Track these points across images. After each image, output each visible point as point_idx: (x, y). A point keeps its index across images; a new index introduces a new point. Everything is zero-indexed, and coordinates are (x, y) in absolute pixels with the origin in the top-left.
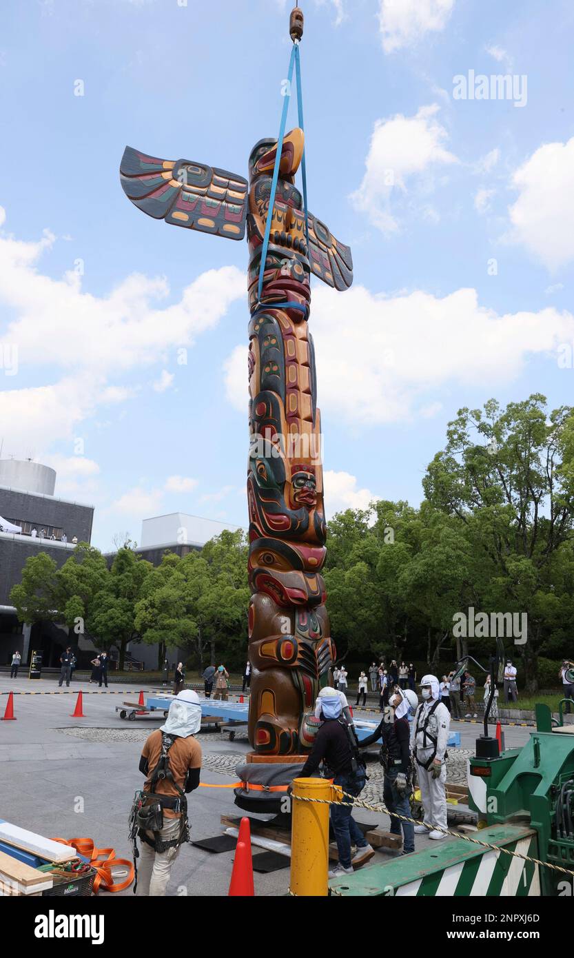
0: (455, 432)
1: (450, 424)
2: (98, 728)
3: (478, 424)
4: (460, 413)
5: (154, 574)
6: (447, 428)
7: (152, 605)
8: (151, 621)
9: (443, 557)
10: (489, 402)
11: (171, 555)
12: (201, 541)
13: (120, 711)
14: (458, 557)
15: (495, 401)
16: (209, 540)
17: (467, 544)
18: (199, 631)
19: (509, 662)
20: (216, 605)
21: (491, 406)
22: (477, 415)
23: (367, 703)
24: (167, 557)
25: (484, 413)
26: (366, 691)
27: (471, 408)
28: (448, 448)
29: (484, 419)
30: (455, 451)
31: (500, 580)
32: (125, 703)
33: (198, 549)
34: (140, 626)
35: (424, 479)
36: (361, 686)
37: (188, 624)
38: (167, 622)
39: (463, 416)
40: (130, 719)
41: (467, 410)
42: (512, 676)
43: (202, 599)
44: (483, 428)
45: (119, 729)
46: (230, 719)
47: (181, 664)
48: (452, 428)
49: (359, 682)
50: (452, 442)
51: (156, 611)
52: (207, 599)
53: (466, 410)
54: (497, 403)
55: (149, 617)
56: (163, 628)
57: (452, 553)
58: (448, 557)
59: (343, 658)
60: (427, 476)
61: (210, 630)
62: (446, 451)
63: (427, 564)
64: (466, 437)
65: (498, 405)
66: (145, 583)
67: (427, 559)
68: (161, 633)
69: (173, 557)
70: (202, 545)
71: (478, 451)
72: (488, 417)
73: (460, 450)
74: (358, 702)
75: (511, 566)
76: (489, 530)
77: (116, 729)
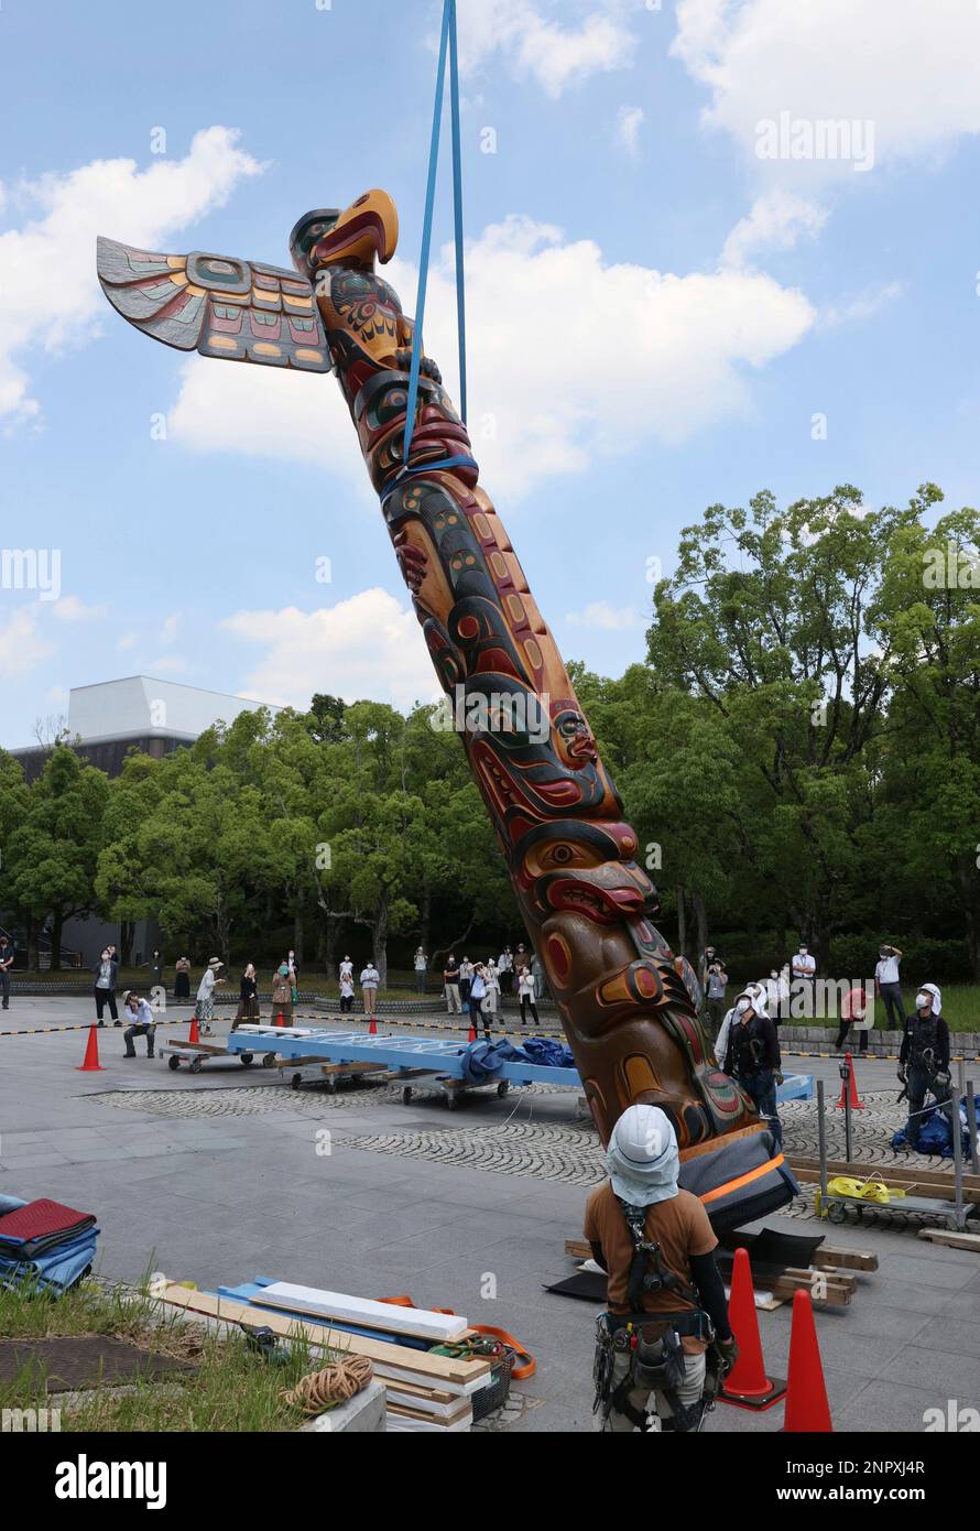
0: (694, 546)
1: (685, 532)
2: (156, 1091)
3: (738, 534)
4: (709, 514)
5: (126, 795)
6: (681, 539)
7: (133, 852)
8: (127, 882)
9: (698, 771)
10: (759, 496)
11: (140, 756)
12: (193, 729)
13: (168, 1057)
14: (723, 770)
15: (769, 495)
16: (208, 728)
17: (735, 748)
18: (220, 899)
19: (803, 947)
20: (250, 850)
21: (761, 504)
22: (738, 520)
23: (540, 1019)
24: (133, 761)
25: (750, 515)
26: (533, 1001)
27: (729, 506)
28: (680, 574)
29: (750, 526)
30: (691, 580)
31: (791, 809)
32: (171, 1042)
33: (188, 743)
34: (106, 892)
35: (649, 631)
36: (523, 991)
37: (201, 886)
38: (161, 883)
39: (714, 520)
40: (190, 1071)
41: (722, 509)
42: (810, 973)
43: (224, 842)
44: (746, 542)
45: (192, 1091)
46: (402, 1067)
47: (250, 966)
48: (689, 538)
49: (519, 985)
50: (686, 564)
51: (138, 864)
52: (234, 837)
53: (719, 509)
54: (773, 498)
55: (124, 874)
56: (152, 893)
57: (714, 765)
58: (707, 770)
59: (464, 938)
60: (654, 626)
61: (237, 897)
62: (675, 579)
63: (666, 783)
64: (719, 557)
65: (773, 502)
66: (108, 812)
67: (667, 774)
68: (150, 902)
69: (142, 760)
70: (195, 738)
71: (736, 582)
72: (756, 522)
73: (699, 578)
74: (524, 1019)
75: (812, 786)
76: (774, 725)
77: (187, 1091)
